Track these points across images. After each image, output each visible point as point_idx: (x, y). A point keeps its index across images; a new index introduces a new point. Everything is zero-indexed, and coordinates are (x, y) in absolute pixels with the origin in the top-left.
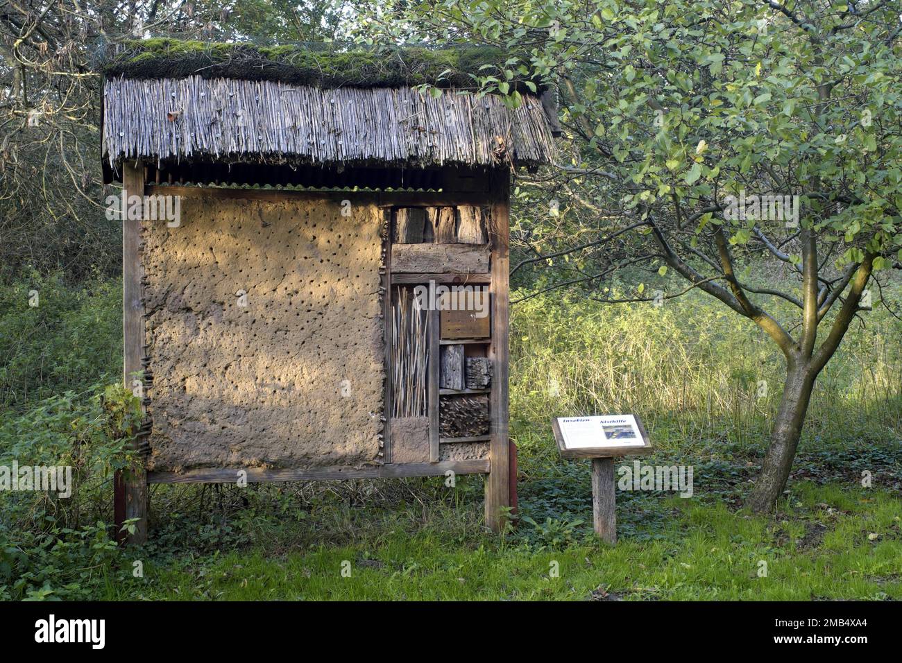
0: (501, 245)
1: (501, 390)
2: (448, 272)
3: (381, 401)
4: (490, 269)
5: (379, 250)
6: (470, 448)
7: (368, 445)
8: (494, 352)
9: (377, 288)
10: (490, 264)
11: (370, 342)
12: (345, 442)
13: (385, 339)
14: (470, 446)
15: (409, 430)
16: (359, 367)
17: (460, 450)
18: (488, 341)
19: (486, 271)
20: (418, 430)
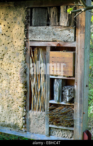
0: (81, 26)
1: (79, 105)
2: (55, 41)
3: (23, 102)
4: (75, 40)
5: (23, 29)
6: (65, 132)
7: (18, 121)
8: (76, 85)
9: (23, 48)
10: (75, 36)
11: (19, 73)
12: (10, 118)
13: (27, 73)
14: (66, 131)
15: (36, 118)
16: (15, 85)
17: (60, 132)
18: (73, 78)
19: (73, 40)
20: (40, 118)
